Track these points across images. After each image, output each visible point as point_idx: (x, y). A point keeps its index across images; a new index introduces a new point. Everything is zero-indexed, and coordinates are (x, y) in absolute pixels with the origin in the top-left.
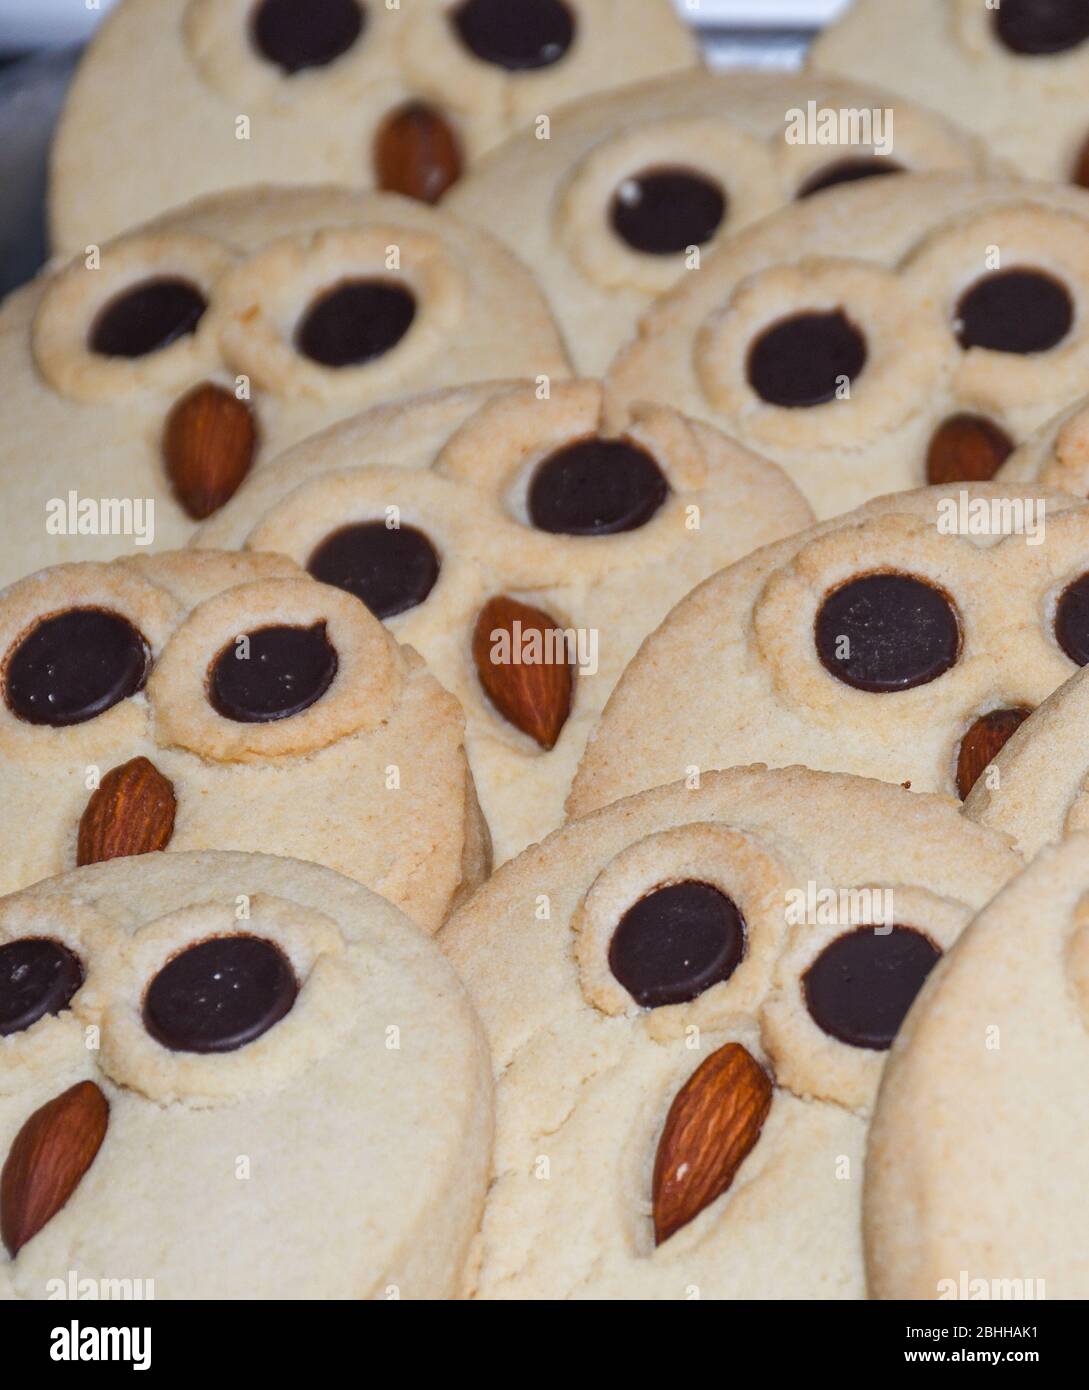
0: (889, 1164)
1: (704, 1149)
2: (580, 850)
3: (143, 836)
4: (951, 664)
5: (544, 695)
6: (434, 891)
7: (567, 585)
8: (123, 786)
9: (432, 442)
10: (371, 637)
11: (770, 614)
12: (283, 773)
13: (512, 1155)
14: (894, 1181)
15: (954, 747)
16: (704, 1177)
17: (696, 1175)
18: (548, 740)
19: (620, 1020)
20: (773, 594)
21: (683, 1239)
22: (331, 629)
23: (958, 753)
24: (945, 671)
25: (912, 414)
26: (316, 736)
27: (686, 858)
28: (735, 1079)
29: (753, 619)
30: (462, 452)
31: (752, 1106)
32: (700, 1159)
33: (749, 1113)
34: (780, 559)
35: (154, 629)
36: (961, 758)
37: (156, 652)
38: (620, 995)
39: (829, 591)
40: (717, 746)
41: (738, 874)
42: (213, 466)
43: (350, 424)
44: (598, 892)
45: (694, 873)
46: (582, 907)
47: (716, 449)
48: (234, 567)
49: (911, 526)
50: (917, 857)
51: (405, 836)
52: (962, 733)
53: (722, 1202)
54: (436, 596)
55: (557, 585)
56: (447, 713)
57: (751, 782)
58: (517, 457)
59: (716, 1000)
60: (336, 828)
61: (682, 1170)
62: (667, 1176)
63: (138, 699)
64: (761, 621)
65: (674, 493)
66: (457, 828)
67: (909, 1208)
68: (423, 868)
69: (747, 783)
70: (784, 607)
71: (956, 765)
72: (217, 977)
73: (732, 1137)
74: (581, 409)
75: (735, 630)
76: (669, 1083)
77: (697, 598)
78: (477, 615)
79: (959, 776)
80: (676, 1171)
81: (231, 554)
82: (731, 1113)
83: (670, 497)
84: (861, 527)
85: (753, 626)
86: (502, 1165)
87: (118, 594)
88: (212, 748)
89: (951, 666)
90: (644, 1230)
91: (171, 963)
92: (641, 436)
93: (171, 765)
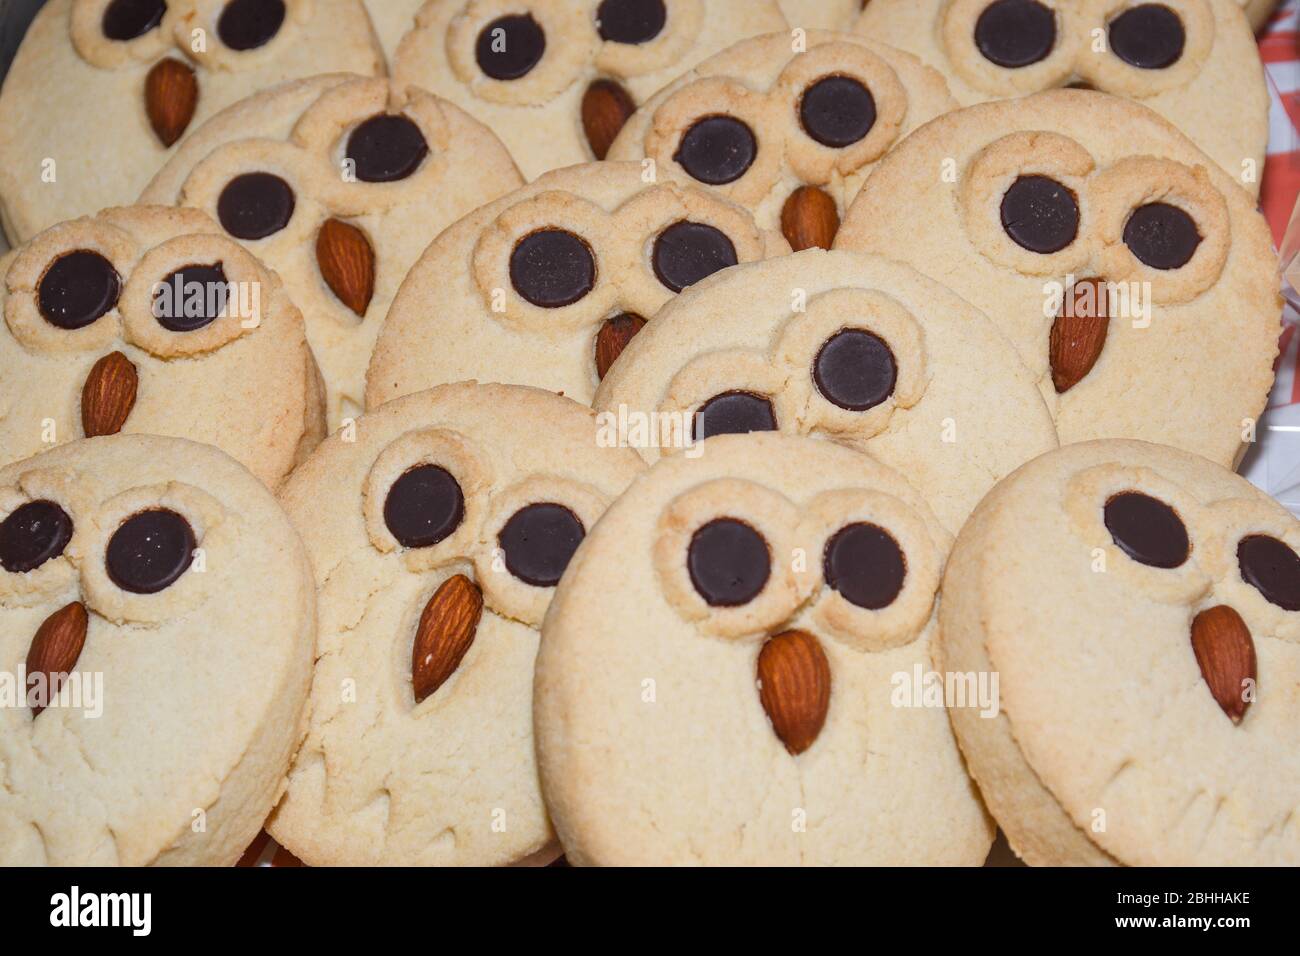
0: (547, 691)
1: (441, 645)
2: (368, 436)
3: (117, 404)
4: (590, 288)
5: (357, 284)
6: (287, 440)
7: (369, 214)
8: (104, 374)
9: (290, 118)
10: (249, 274)
11: (483, 258)
12: (199, 362)
13: (330, 641)
14: (550, 701)
15: (593, 339)
16: (441, 664)
17: (437, 661)
18: (361, 311)
19: (391, 555)
20: (484, 245)
21: (431, 701)
22: (224, 267)
23: (596, 341)
24: (587, 293)
25: (573, 81)
26: (216, 342)
27: (428, 452)
28: (460, 597)
29: (473, 261)
30: (306, 130)
31: (470, 615)
32: (439, 652)
33: (467, 621)
34: (489, 218)
35: (123, 267)
36: (597, 345)
37: (124, 281)
38: (390, 540)
39: (518, 241)
40: (453, 344)
41: (458, 466)
42: (172, 111)
43: (244, 102)
44: (376, 472)
45: (432, 460)
46: (367, 478)
47: (455, 120)
48: (171, 218)
49: (566, 199)
50: (567, 451)
51: (270, 405)
52: (598, 331)
53: (454, 677)
54: (292, 223)
55: (363, 214)
56: (294, 321)
57: (468, 394)
58: (339, 130)
59: (446, 548)
60: (229, 400)
61: (429, 658)
62: (420, 661)
63: (114, 313)
64: (477, 264)
65: (430, 152)
66: (301, 399)
67: (560, 722)
68: (281, 425)
69: (465, 394)
70: (490, 254)
71: (594, 350)
72: (148, 539)
73: (458, 637)
74: (376, 98)
75: (462, 265)
76: (421, 597)
77: (440, 242)
78: (318, 231)
79: (597, 356)
80: (425, 659)
81: (170, 209)
82: (457, 622)
83: (428, 155)
84: (536, 199)
85: (473, 266)
86: (322, 649)
87: (101, 243)
88: (156, 349)
89: (590, 289)
90: (408, 691)
91: (123, 526)
92: (410, 113)
93: (134, 356)
